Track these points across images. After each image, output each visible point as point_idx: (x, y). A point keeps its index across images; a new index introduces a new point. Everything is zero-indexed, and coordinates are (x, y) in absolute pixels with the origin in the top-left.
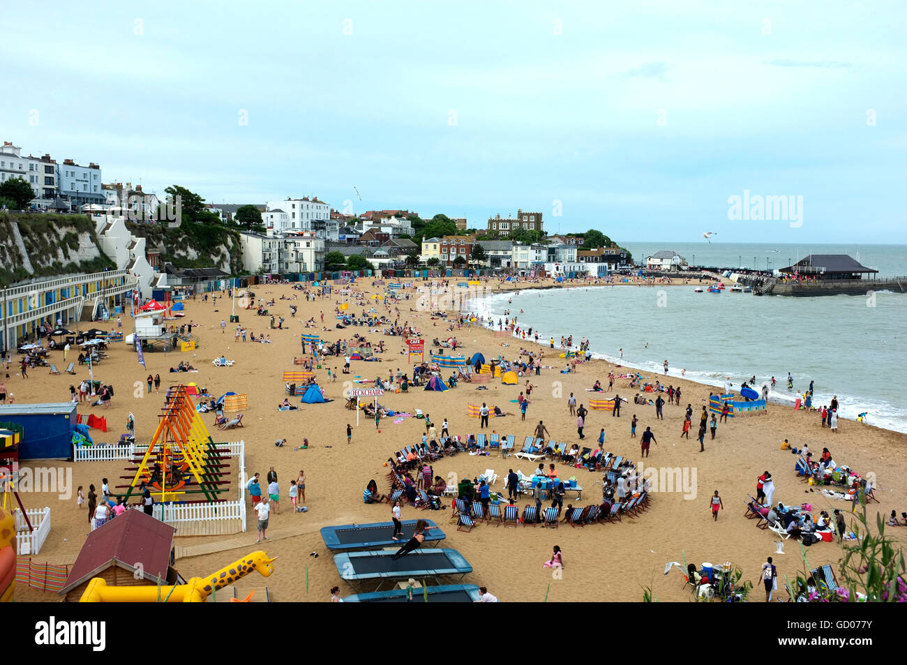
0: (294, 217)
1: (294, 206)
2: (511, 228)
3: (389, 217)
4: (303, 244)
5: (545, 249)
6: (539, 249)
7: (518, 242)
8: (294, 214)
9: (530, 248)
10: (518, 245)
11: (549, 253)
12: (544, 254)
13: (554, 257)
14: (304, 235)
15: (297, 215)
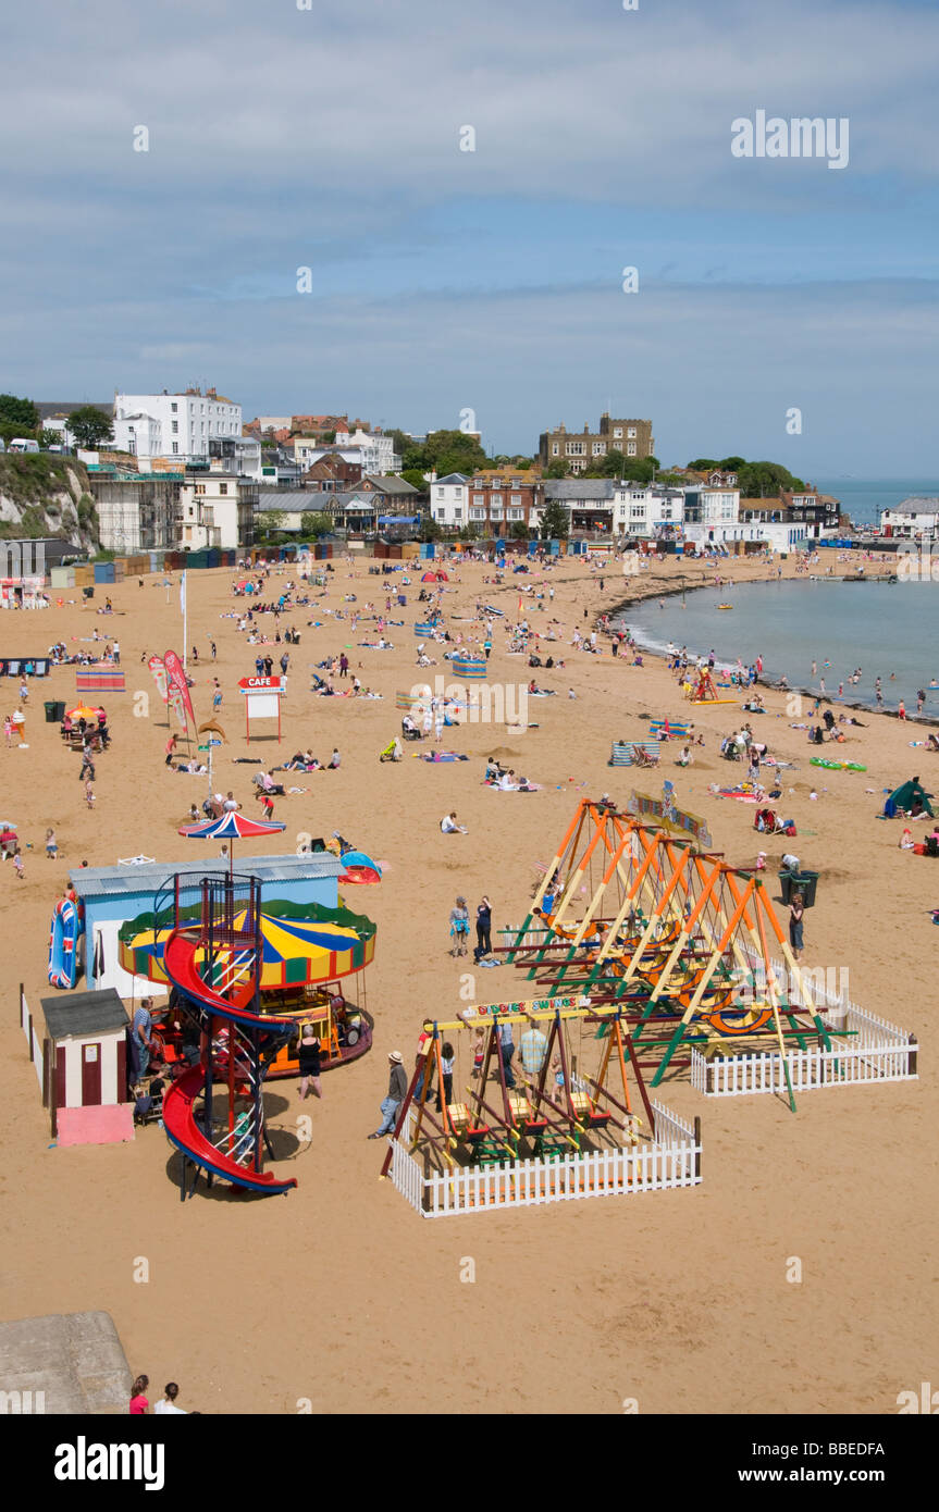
0: (176, 429)
1: (175, 407)
2: (589, 452)
3: (352, 432)
4: (212, 487)
5: (678, 495)
6: (669, 497)
7: (623, 483)
8: (175, 423)
9: (650, 494)
10: (624, 487)
11: (686, 505)
12: (678, 506)
13: (696, 511)
14: (212, 469)
15: (183, 426)
